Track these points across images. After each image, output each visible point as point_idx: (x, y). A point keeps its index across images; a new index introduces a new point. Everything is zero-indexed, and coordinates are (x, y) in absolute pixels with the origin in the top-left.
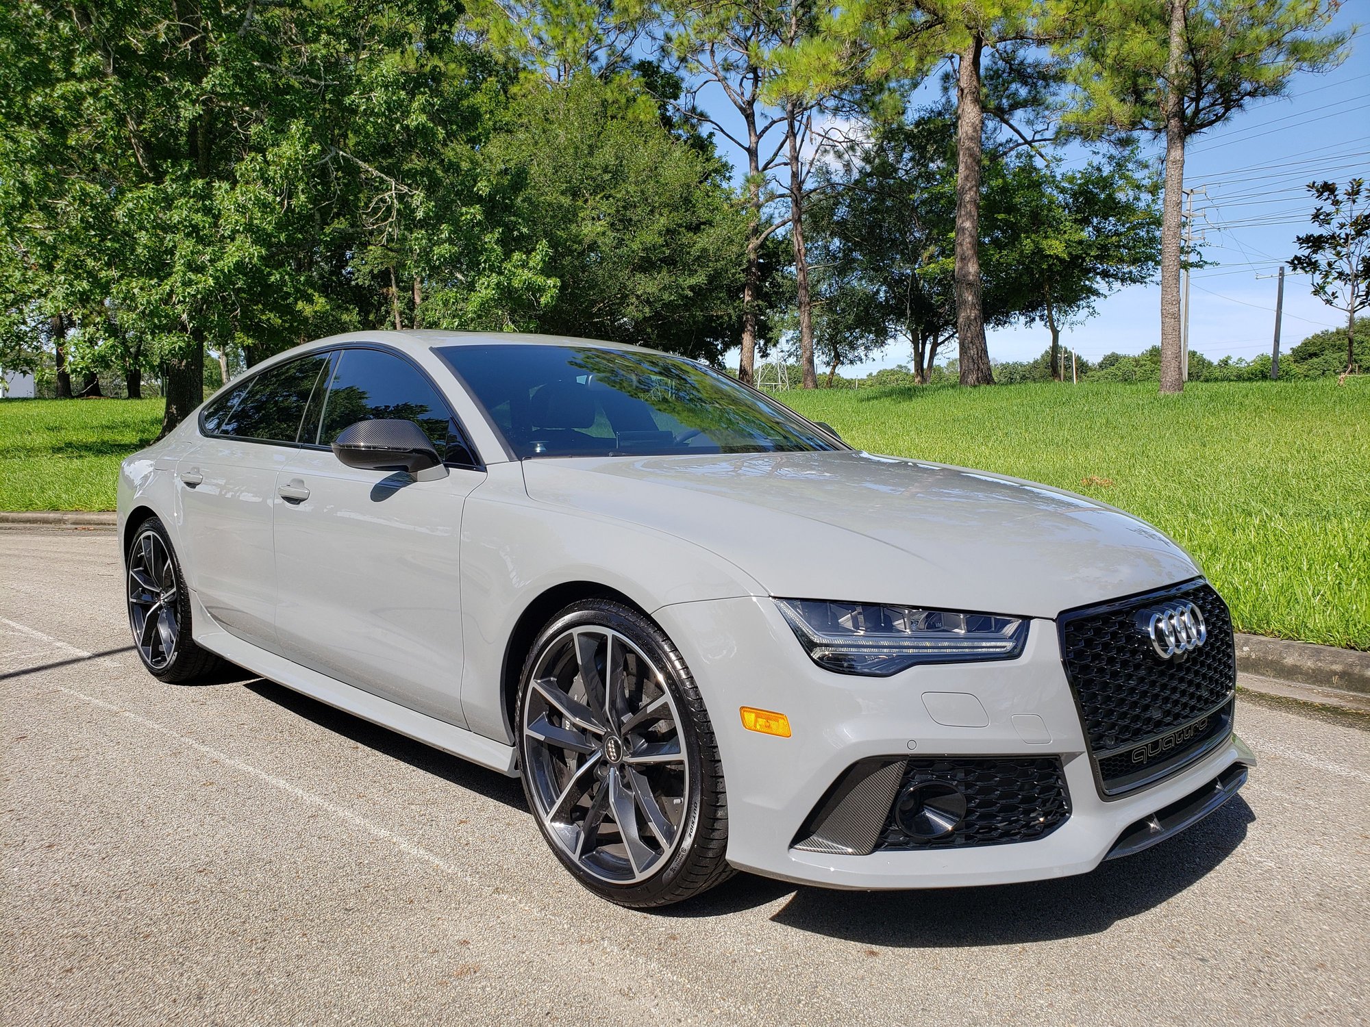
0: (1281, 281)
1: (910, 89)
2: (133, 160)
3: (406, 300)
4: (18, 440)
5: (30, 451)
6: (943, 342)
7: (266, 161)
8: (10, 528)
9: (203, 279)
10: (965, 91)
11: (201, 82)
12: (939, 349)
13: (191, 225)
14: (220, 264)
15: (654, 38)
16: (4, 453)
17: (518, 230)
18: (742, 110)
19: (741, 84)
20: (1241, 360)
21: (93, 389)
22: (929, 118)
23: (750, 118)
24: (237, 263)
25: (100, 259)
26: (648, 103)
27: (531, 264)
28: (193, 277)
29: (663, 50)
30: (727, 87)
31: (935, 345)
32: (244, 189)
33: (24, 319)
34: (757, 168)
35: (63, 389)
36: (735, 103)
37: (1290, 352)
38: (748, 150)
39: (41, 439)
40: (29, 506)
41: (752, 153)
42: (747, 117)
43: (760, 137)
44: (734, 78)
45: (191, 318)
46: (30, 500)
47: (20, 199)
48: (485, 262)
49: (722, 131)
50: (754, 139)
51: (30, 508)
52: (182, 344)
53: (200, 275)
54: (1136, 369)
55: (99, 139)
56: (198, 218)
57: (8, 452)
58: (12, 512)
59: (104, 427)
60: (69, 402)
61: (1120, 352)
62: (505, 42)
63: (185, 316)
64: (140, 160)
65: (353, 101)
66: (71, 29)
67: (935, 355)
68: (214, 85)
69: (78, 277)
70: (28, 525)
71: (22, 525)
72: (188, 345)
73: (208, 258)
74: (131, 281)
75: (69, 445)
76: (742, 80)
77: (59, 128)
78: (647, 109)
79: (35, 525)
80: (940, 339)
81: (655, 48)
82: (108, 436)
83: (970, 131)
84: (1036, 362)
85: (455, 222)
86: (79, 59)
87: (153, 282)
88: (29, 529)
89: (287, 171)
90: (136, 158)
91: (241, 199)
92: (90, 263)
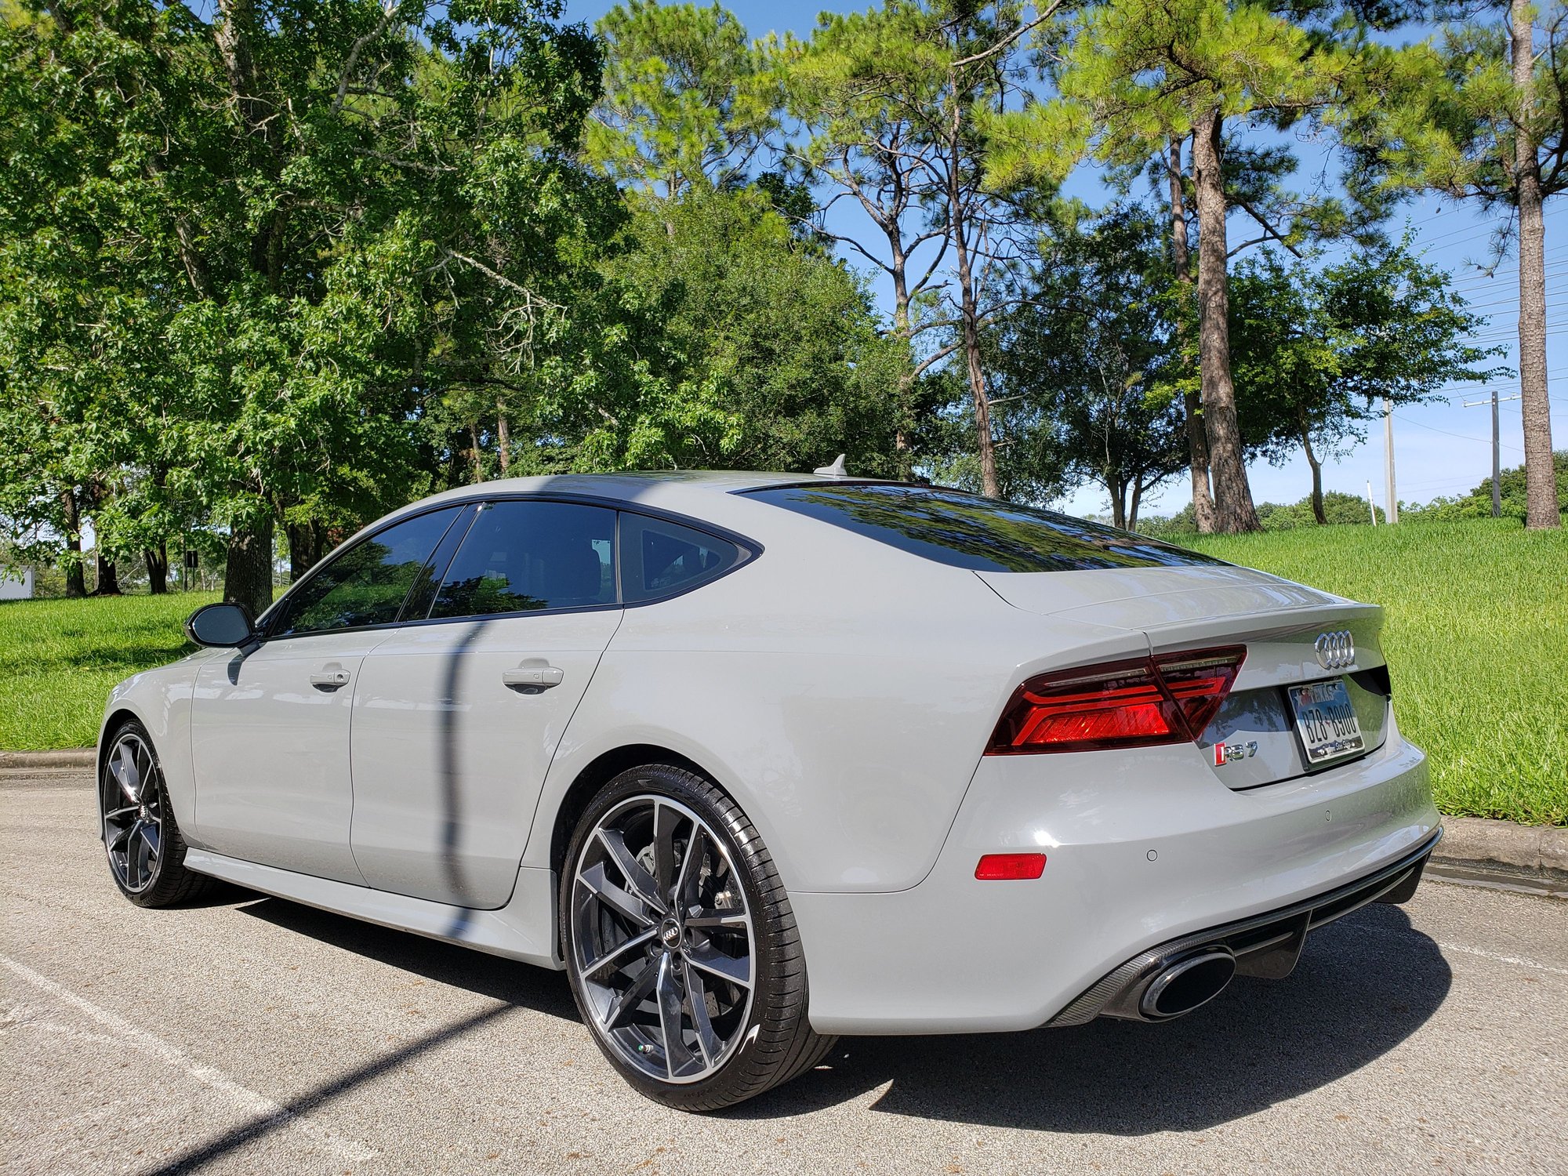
0: (1495, 408)
1: (1132, 177)
2: (184, 282)
3: (491, 463)
4: (30, 649)
5: (46, 665)
6: (1147, 487)
7: (365, 263)
8: (28, 777)
9: (283, 419)
10: (1204, 173)
11: (278, 175)
12: (1144, 496)
13: (264, 351)
14: (303, 402)
15: (774, 149)
16: (11, 667)
17: (674, 357)
18: (884, 226)
19: (879, 199)
20: (1415, 505)
21: (109, 585)
22: (1115, 221)
23: (894, 235)
24: (324, 399)
25: (146, 403)
26: (776, 221)
27: (704, 396)
28: (269, 417)
29: (785, 164)
30: (865, 201)
31: (1138, 492)
32: (336, 299)
33: (43, 487)
34: (904, 294)
35: (76, 587)
36: (875, 219)
37: (1470, 494)
38: (892, 272)
39: (60, 647)
40: (55, 742)
41: (899, 276)
42: (890, 234)
43: (905, 257)
44: (870, 192)
45: (266, 473)
46: (56, 734)
47: (39, 321)
48: (646, 395)
49: (863, 251)
50: (899, 260)
51: (55, 745)
52: (252, 510)
53: (278, 415)
54: (1295, 520)
55: (142, 256)
56: (273, 342)
57: (17, 666)
58: (30, 751)
59: (139, 630)
60: (83, 602)
61: (1274, 501)
62: (608, 152)
63: (256, 471)
64: (194, 283)
65: (467, 192)
66: (113, 98)
67: (1139, 502)
68: (296, 178)
69: (116, 425)
70: (53, 770)
71: (44, 770)
72: (260, 510)
73: (289, 394)
74: (187, 426)
75: (97, 653)
76: (879, 193)
77: (92, 237)
78: (776, 225)
79: (63, 770)
80: (1145, 484)
81: (775, 161)
82: (145, 640)
83: (1212, 221)
84: (1179, 516)
85: (596, 345)
86: (124, 136)
87: (216, 427)
88: (57, 777)
89: (392, 275)
90: (188, 279)
91: (331, 313)
92: (134, 407)
